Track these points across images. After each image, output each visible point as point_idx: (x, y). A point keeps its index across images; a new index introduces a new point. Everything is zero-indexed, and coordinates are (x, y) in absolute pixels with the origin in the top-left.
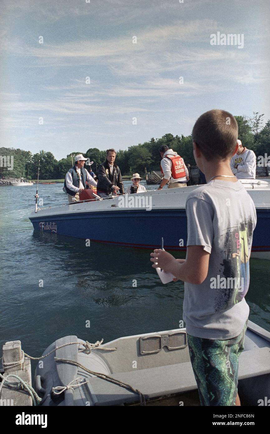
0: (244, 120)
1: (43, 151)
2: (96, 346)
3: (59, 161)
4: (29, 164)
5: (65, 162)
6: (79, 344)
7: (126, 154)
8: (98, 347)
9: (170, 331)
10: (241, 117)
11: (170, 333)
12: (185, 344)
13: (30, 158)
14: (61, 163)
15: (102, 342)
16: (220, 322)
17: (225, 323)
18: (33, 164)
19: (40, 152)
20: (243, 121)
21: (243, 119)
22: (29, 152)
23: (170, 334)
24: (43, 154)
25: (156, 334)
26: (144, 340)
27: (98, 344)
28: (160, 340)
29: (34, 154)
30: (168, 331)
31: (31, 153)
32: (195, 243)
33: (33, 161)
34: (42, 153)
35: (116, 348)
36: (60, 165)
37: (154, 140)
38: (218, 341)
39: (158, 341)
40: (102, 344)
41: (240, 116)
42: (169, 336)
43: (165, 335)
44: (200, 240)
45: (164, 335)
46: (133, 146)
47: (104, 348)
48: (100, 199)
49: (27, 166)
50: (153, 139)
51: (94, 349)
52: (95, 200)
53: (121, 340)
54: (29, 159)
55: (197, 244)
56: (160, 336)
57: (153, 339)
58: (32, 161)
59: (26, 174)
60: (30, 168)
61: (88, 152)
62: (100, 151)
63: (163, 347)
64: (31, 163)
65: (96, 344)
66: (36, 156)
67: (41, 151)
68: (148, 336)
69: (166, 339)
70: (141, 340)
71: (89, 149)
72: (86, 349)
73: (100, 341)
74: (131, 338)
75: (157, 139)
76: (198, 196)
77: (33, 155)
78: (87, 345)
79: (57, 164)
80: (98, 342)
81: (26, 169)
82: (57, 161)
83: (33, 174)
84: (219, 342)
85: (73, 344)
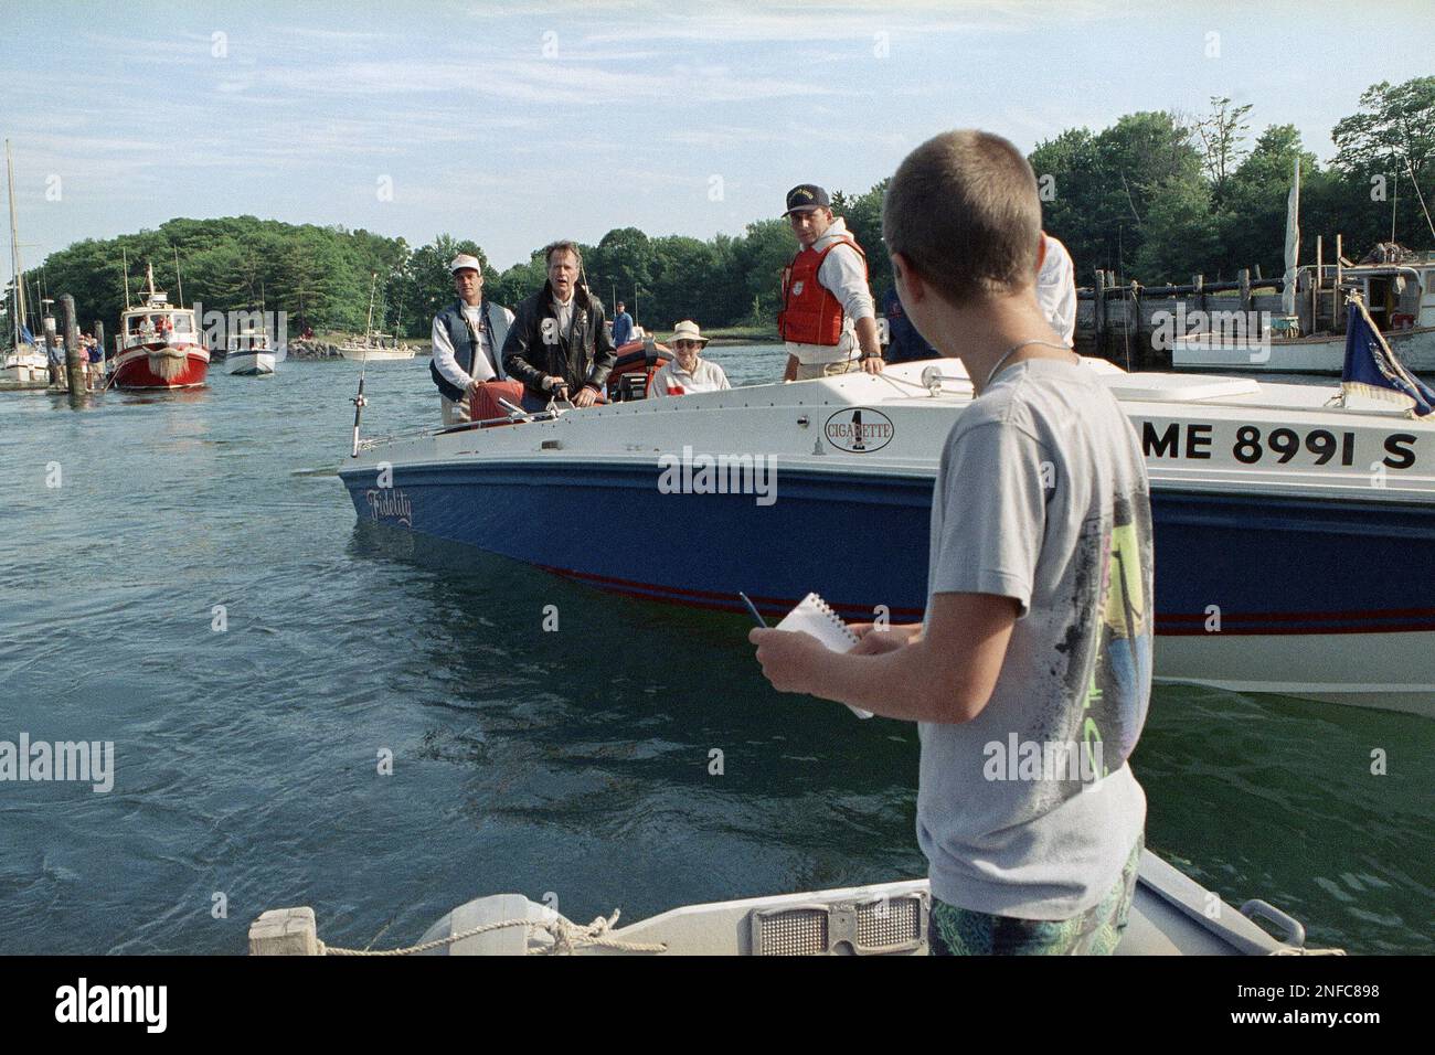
0: (1174, 128)
1: (446, 239)
2: (591, 935)
3: (504, 274)
4: (398, 282)
5: (522, 277)
6: (533, 924)
7: (738, 248)
8: (599, 940)
9: (862, 889)
10: (1163, 115)
11: (862, 896)
12: (917, 934)
13: (402, 261)
14: (510, 281)
15: (615, 919)
16: (1058, 859)
17: (1077, 860)
18: (412, 283)
19: (439, 242)
20: (1171, 129)
21: (1172, 124)
22: (401, 241)
23: (863, 902)
24: (446, 248)
25: (811, 900)
26: (764, 918)
27: (600, 930)
28: (826, 919)
29: (416, 250)
30: (856, 890)
31: (408, 246)
32: (976, 586)
33: (413, 273)
34: (443, 243)
35: (664, 945)
36: (505, 287)
37: (843, 201)
38: (1051, 924)
39: (816, 923)
40: (617, 926)
41: (1159, 113)
42: (858, 907)
43: (844, 902)
44: (1001, 578)
45: (841, 902)
46: (764, 220)
47: (621, 943)
48: (524, 419)
49: (391, 291)
50: (840, 195)
51: (586, 944)
52: (509, 423)
53: (681, 916)
54: (398, 266)
55: (982, 589)
56: (826, 907)
57: (801, 917)
58: (410, 274)
59: (391, 318)
60: (403, 296)
61: (604, 242)
62: (648, 238)
63: (835, 943)
64: (405, 281)
65: (593, 927)
66: (422, 254)
67: (441, 238)
68: (780, 905)
69: (846, 916)
70: (755, 919)
71: (608, 231)
72: (557, 943)
73: (608, 917)
74: (719, 911)
75: (851, 198)
76: (1005, 418)
77: (413, 252)
78: (559, 932)
79: (498, 284)
80: (600, 922)
81: (391, 301)
82: (495, 273)
83: (412, 320)
84: (1052, 929)
85: (510, 925)
